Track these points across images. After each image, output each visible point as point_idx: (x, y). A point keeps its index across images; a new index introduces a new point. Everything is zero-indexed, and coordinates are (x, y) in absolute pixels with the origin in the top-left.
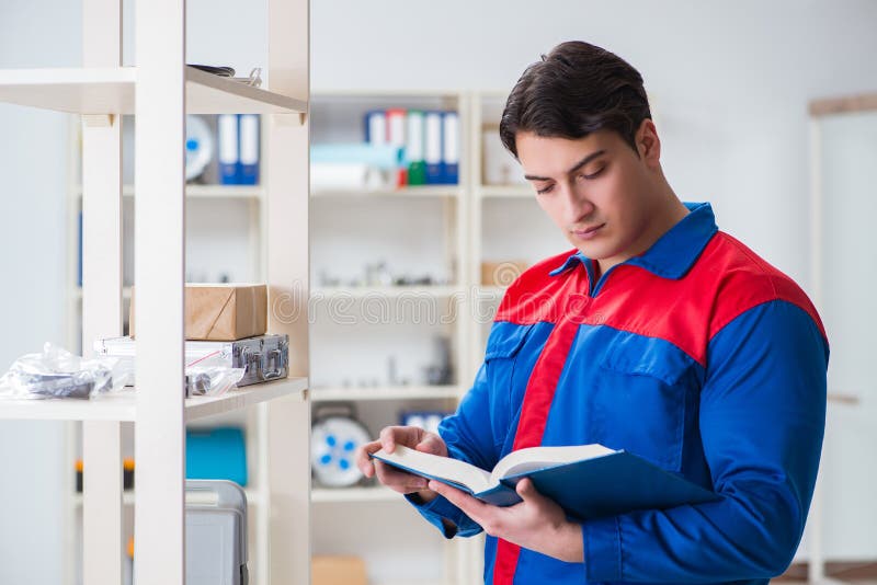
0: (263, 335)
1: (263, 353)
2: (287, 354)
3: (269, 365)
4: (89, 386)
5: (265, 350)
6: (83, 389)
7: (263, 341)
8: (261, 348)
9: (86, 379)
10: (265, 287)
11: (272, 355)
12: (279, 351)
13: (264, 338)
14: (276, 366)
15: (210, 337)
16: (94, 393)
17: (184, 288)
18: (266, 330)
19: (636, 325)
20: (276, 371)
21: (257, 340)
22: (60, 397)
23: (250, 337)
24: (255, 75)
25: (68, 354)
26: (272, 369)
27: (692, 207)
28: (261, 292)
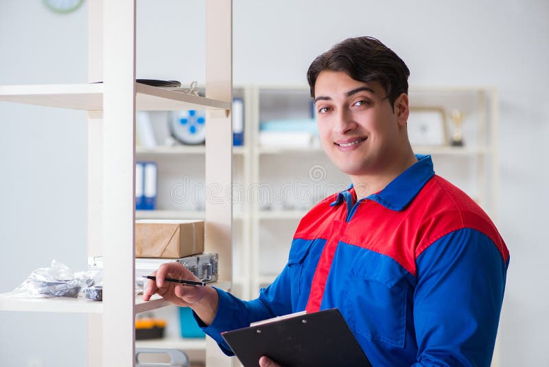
0: (201, 253)
1: (199, 266)
2: (216, 267)
3: (204, 274)
4: (77, 289)
5: (201, 263)
6: (73, 291)
7: (198, 259)
8: (198, 263)
9: (75, 284)
10: (203, 223)
11: (205, 267)
12: (210, 264)
13: (200, 256)
14: (208, 274)
15: (163, 256)
16: (80, 294)
17: (134, 224)
18: (203, 250)
19: (372, 244)
20: (208, 278)
21: (195, 258)
22: (58, 296)
23: (191, 256)
24: (194, 87)
25: (66, 268)
26: (206, 276)
27: (420, 158)
28: (200, 226)
